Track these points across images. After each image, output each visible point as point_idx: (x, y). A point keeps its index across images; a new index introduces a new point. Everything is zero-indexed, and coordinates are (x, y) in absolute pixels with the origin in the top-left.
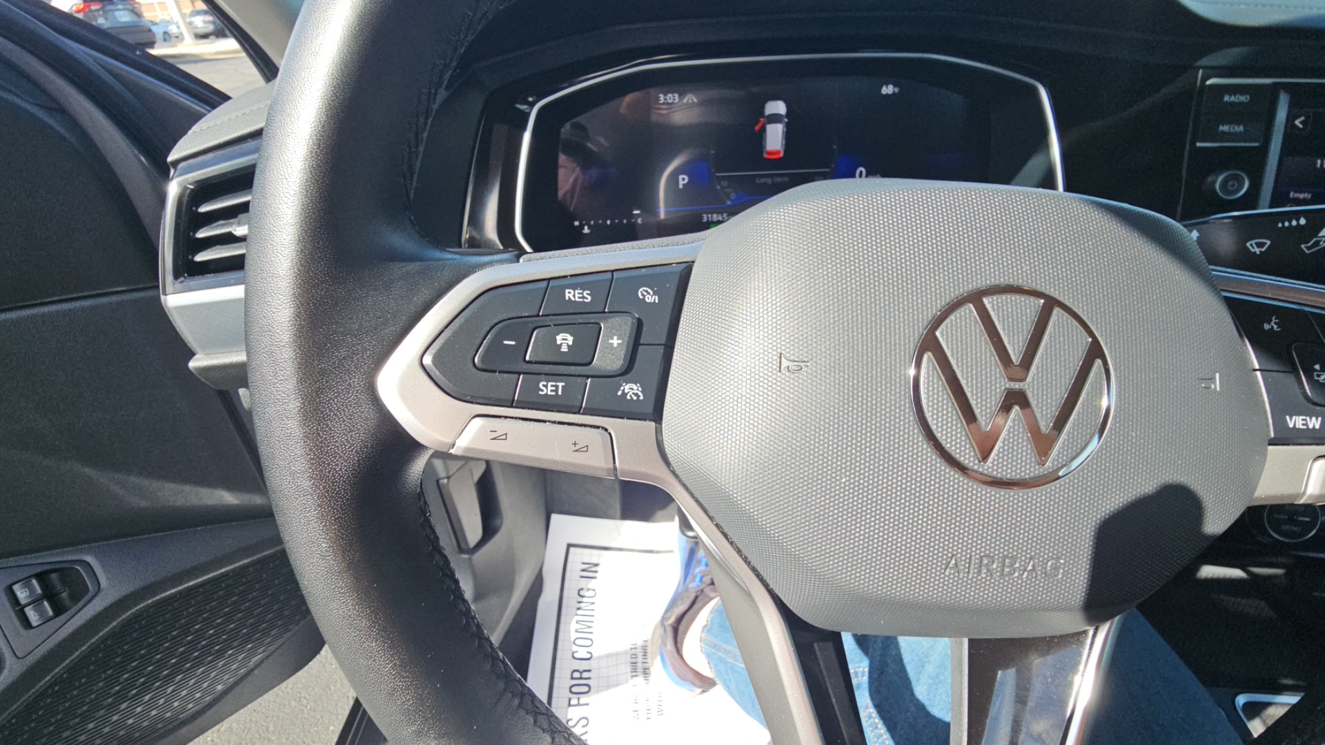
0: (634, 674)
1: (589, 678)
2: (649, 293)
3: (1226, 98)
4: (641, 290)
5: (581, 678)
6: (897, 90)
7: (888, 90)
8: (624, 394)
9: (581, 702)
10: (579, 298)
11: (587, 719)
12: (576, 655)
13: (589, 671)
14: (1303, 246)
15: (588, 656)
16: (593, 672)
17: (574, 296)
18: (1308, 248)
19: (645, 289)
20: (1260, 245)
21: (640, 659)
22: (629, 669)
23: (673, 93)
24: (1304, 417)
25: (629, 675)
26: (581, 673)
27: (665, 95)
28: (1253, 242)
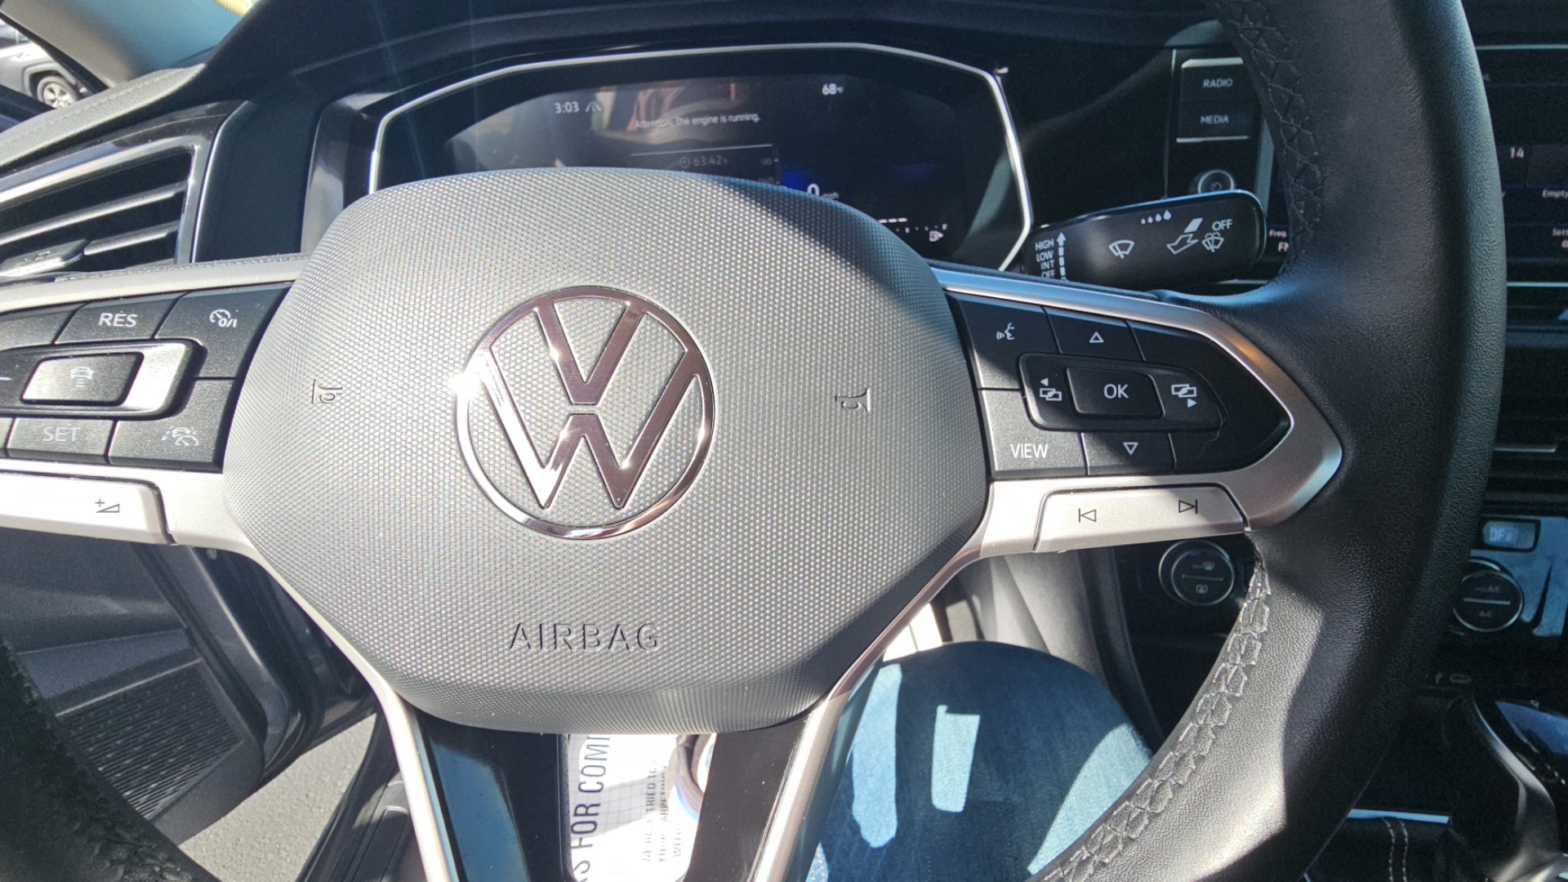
0: (650, 807)
1: (596, 814)
2: (226, 316)
3: (1206, 83)
4: (215, 312)
5: (586, 814)
6: (840, 90)
7: (830, 90)
8: (172, 440)
9: (583, 843)
10: (119, 323)
11: (588, 863)
12: (583, 787)
13: (598, 805)
14: (1169, 246)
15: (599, 787)
16: (602, 806)
17: (112, 321)
18: (1175, 248)
19: (221, 311)
20: (1123, 247)
21: (658, 790)
22: (644, 800)
23: (571, 101)
24: (1030, 445)
25: (644, 808)
26: (587, 808)
27: (562, 103)
28: (1116, 244)
